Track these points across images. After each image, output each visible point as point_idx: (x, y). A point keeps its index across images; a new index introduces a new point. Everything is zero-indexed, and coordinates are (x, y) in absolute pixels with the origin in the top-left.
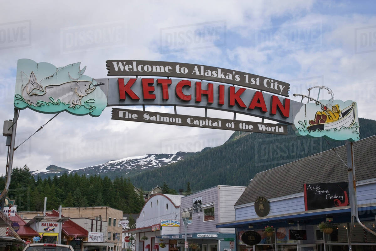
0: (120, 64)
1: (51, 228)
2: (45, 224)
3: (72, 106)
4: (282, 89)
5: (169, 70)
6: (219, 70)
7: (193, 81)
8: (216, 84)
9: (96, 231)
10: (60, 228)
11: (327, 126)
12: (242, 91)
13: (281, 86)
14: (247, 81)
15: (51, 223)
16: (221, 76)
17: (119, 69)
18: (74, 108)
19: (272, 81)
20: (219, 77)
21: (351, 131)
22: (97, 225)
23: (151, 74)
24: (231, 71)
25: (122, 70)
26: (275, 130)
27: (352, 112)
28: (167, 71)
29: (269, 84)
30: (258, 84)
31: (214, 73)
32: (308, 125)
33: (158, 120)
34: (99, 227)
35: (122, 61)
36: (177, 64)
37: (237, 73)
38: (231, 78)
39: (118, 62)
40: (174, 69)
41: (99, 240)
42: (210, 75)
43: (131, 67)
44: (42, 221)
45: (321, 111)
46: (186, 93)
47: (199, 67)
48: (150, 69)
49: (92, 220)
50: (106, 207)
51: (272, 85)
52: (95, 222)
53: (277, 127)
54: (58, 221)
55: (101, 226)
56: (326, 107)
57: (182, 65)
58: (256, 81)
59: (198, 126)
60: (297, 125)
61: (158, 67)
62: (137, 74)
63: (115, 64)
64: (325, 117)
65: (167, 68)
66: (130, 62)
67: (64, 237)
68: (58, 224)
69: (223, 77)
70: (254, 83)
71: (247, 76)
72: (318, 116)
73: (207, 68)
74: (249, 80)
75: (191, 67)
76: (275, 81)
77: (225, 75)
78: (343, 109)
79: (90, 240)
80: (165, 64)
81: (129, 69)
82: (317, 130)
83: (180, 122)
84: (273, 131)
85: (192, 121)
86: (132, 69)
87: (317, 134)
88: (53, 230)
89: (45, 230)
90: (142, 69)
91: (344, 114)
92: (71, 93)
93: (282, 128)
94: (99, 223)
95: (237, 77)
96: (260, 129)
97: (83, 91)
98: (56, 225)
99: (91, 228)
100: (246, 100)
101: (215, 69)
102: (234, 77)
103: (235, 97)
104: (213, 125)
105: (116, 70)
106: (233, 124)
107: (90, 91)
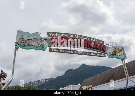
3: (36, 46)
11: (117, 54)
13: (102, 42)
14: (91, 40)
21: (124, 56)
24: (86, 37)
25: (52, 35)
27: (123, 50)
29: (98, 41)
30: (95, 41)
33: (65, 52)
35: (52, 33)
37: (88, 37)
38: (86, 39)
40: (69, 36)
42: (80, 38)
45: (114, 49)
47: (77, 35)
53: (102, 54)
57: (71, 34)
59: (78, 54)
60: (108, 54)
61: (64, 35)
63: (50, 33)
64: (116, 51)
65: (67, 35)
66: (55, 33)
69: (84, 38)
70: (93, 40)
72: (114, 51)
73: (79, 36)
75: (74, 35)
76: (100, 40)
78: (120, 49)
82: (114, 55)
83: (72, 53)
84: (101, 56)
85: (76, 52)
86: (56, 35)
90: (59, 35)
91: (121, 51)
101: (82, 36)
102: (87, 39)
103: (89, 44)
104: (83, 53)
105: (50, 35)
106: (89, 53)
107: (42, 41)
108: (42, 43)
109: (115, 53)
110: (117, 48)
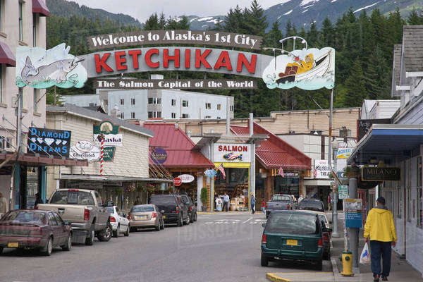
0: (99, 39)
1: (237, 154)
2: (225, 147)
3: (59, 81)
4: (253, 43)
5: (142, 39)
6: (190, 33)
7: (161, 49)
8: (183, 49)
10: (252, 153)
11: (298, 77)
12: (209, 53)
13: (253, 41)
14: (217, 40)
15: (235, 145)
16: (191, 37)
17: (98, 43)
18: (61, 83)
19: (244, 36)
20: (189, 39)
21: (325, 80)
23: (126, 44)
24: (201, 32)
25: (100, 45)
26: (244, 85)
27: (327, 59)
28: (140, 39)
29: (240, 40)
30: (228, 41)
31: (184, 36)
32: (278, 78)
33: (132, 86)
35: (100, 37)
38: (201, 39)
39: (96, 37)
40: (147, 37)
42: (180, 39)
43: (108, 40)
44: (219, 141)
45: (292, 62)
46: (154, 60)
48: (124, 40)
50: (358, 110)
51: (243, 40)
53: (246, 82)
54: (248, 142)
56: (298, 59)
58: (226, 39)
59: (169, 88)
61: (132, 37)
63: (94, 39)
64: (295, 68)
65: (139, 37)
67: (260, 170)
68: (249, 146)
69: (193, 39)
70: (224, 41)
71: (217, 35)
72: (288, 68)
74: (220, 39)
77: (195, 37)
80: (138, 33)
81: (106, 43)
82: (287, 82)
83: (152, 86)
84: (242, 86)
85: (163, 84)
86: (109, 42)
87: (287, 86)
88: (240, 158)
89: (225, 157)
90: (118, 41)
91: (318, 63)
92: (58, 71)
93: (252, 82)
95: (207, 37)
96: (229, 86)
97: (68, 68)
98: (245, 149)
99: (320, 152)
102: (204, 38)
103: (201, 59)
104: (183, 86)
105: (95, 45)
106: (202, 83)
107: (73, 67)
108: (73, 72)
109: (289, 75)
110: (303, 58)
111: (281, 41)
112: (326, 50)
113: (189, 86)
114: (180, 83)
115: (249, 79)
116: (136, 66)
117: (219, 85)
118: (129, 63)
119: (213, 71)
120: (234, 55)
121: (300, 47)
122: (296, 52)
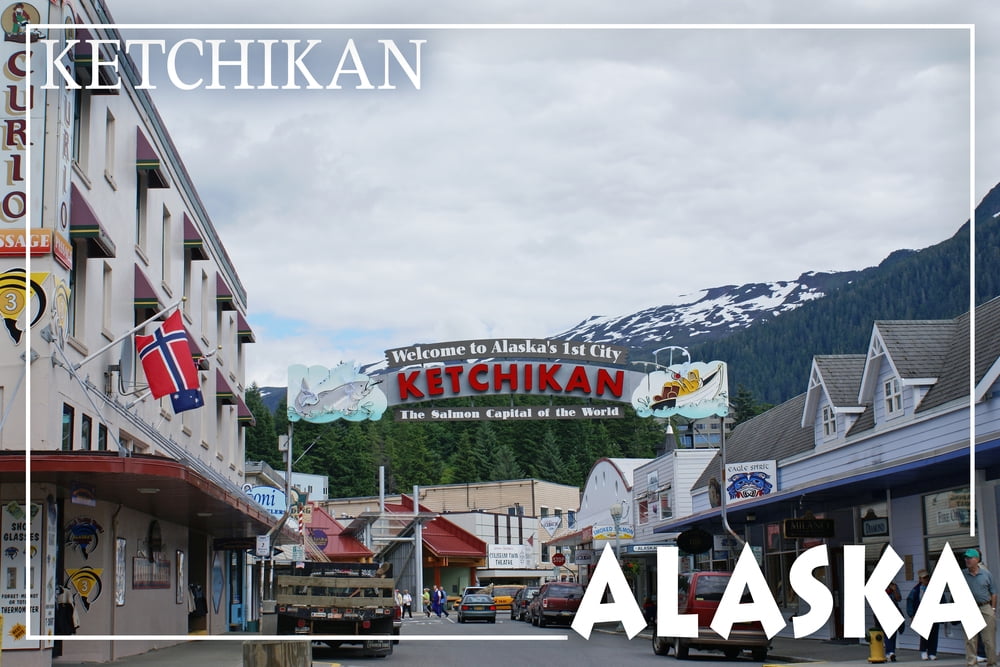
0: (401, 352)
3: (348, 412)
4: (616, 355)
5: (462, 352)
6: (528, 343)
7: (490, 364)
8: (521, 365)
9: (509, 543)
11: (680, 400)
12: (556, 368)
13: (615, 353)
16: (530, 349)
17: (400, 358)
18: (349, 415)
19: (603, 347)
20: (528, 351)
21: (715, 404)
22: (509, 527)
23: (440, 359)
24: (544, 342)
25: (404, 360)
26: (606, 413)
27: (718, 375)
28: (459, 353)
29: (598, 351)
30: (582, 354)
31: (520, 346)
32: (653, 402)
33: (449, 416)
34: (515, 532)
35: (403, 349)
36: (471, 342)
37: (553, 342)
38: (544, 351)
39: (398, 350)
40: (468, 349)
41: (516, 564)
42: (516, 351)
43: (414, 354)
45: (671, 381)
46: (482, 380)
47: (501, 342)
48: (438, 355)
49: (496, 515)
50: (530, 482)
51: (603, 351)
52: (502, 520)
53: (609, 409)
55: (521, 529)
56: (678, 376)
57: (478, 343)
58: (579, 350)
60: (636, 405)
61: (448, 349)
62: (423, 361)
63: (395, 353)
64: (676, 389)
65: (459, 349)
66: (412, 348)
67: (429, 558)
69: (534, 351)
70: (576, 352)
71: (567, 345)
72: (666, 389)
73: (511, 342)
74: (570, 350)
75: (489, 343)
77: (536, 348)
78: (704, 375)
79: (492, 563)
80: (456, 344)
81: (413, 357)
82: (665, 407)
83: (478, 416)
84: (603, 414)
85: (493, 413)
86: (416, 356)
87: (666, 413)
90: (428, 355)
91: (706, 382)
92: (346, 397)
93: (617, 409)
94: (514, 521)
95: (552, 348)
96: (586, 414)
97: (359, 393)
99: (494, 534)
100: (562, 379)
101: (522, 341)
102: (548, 349)
103: (547, 378)
104: (521, 415)
105: (397, 361)
106: (547, 411)
107: (367, 392)
108: (367, 399)
109: (667, 398)
110: (684, 375)
111: (655, 353)
112: (715, 365)
113: (530, 415)
114: (517, 411)
115: (613, 405)
116: (456, 388)
117: (572, 413)
118: (446, 384)
119: (563, 394)
120: (591, 372)
121: (681, 360)
122: (676, 368)
